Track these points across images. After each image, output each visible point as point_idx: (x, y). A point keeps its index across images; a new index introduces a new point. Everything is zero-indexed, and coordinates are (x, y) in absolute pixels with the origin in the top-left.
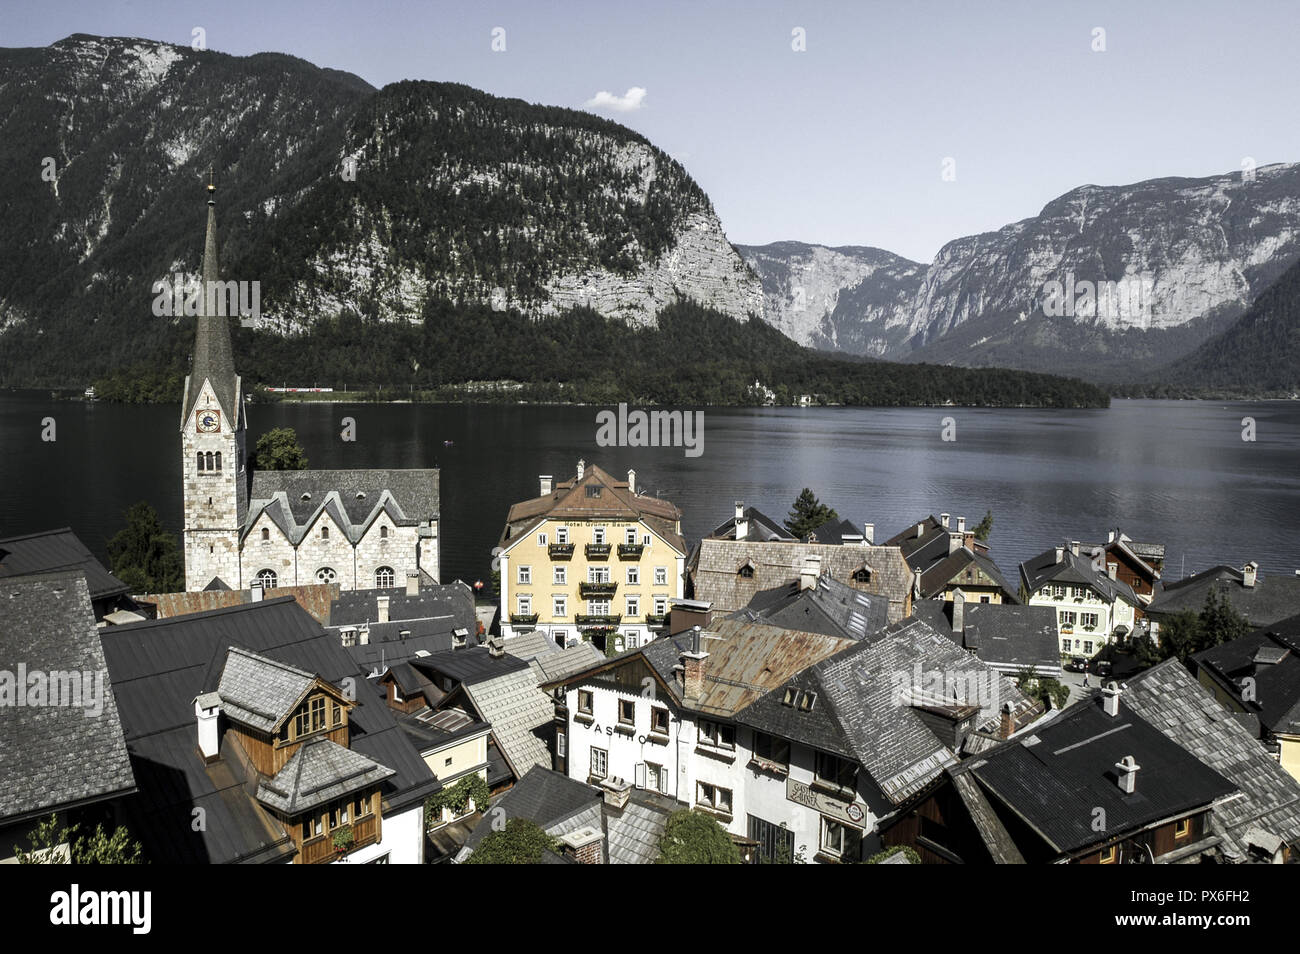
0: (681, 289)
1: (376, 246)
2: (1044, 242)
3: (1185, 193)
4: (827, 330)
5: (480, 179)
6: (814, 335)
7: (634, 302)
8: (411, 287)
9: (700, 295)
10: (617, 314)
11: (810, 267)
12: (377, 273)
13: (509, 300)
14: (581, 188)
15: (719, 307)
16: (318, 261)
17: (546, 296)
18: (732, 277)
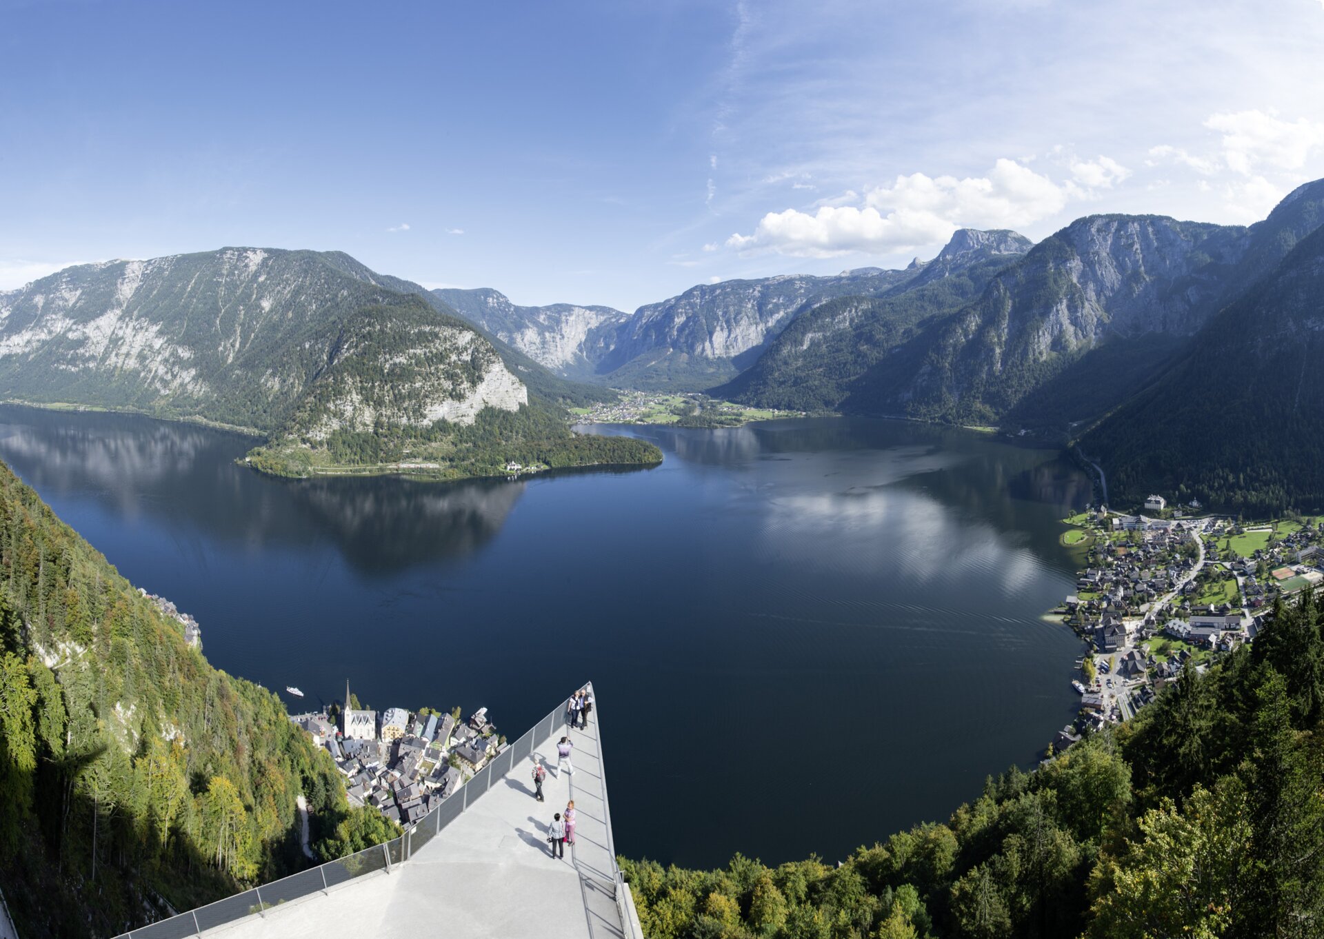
0: (486, 400)
1: (354, 396)
2: (681, 313)
4: (581, 350)
5: (397, 360)
6: (574, 353)
7: (464, 413)
8: (368, 415)
9: (495, 402)
10: (456, 420)
11: (572, 318)
12: (355, 409)
13: (409, 419)
14: (441, 357)
15: (504, 406)
16: (332, 404)
17: (425, 416)
18: (510, 390)
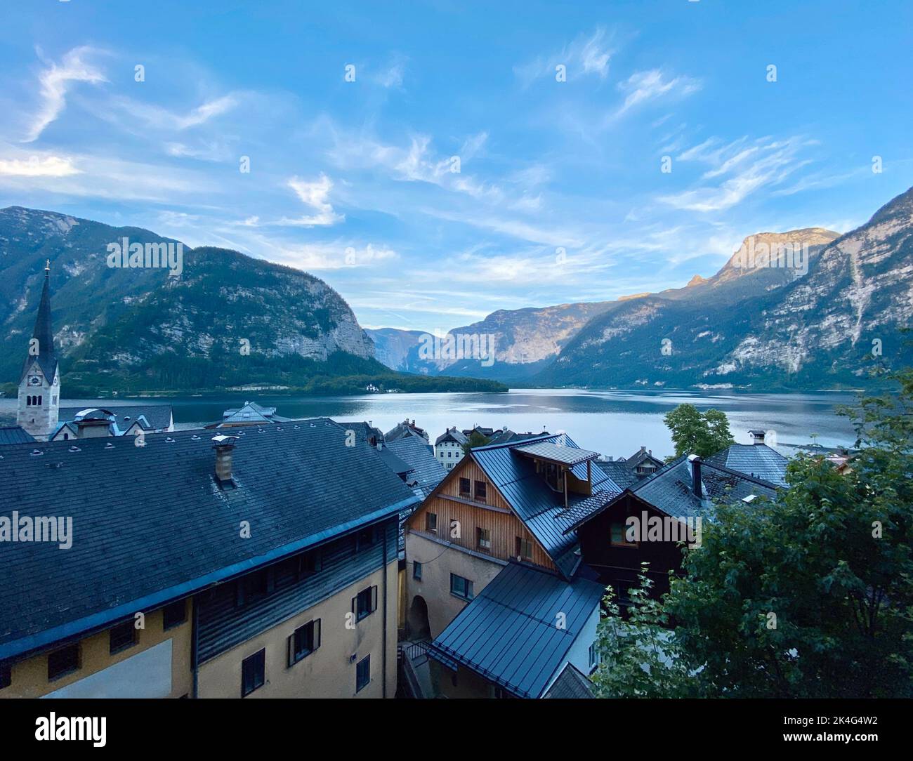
0: (339, 346)
1: (186, 321)
3: (535, 313)
4: (404, 364)
5: (243, 294)
6: (399, 367)
7: (317, 351)
8: (205, 342)
9: (347, 347)
10: (309, 356)
15: (356, 353)
16: (153, 327)
17: (274, 347)
